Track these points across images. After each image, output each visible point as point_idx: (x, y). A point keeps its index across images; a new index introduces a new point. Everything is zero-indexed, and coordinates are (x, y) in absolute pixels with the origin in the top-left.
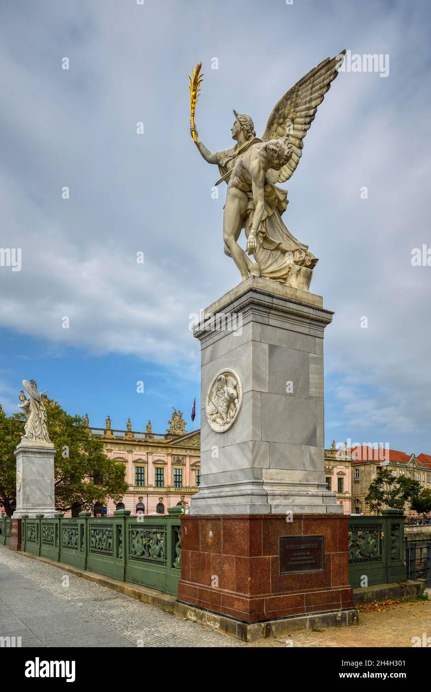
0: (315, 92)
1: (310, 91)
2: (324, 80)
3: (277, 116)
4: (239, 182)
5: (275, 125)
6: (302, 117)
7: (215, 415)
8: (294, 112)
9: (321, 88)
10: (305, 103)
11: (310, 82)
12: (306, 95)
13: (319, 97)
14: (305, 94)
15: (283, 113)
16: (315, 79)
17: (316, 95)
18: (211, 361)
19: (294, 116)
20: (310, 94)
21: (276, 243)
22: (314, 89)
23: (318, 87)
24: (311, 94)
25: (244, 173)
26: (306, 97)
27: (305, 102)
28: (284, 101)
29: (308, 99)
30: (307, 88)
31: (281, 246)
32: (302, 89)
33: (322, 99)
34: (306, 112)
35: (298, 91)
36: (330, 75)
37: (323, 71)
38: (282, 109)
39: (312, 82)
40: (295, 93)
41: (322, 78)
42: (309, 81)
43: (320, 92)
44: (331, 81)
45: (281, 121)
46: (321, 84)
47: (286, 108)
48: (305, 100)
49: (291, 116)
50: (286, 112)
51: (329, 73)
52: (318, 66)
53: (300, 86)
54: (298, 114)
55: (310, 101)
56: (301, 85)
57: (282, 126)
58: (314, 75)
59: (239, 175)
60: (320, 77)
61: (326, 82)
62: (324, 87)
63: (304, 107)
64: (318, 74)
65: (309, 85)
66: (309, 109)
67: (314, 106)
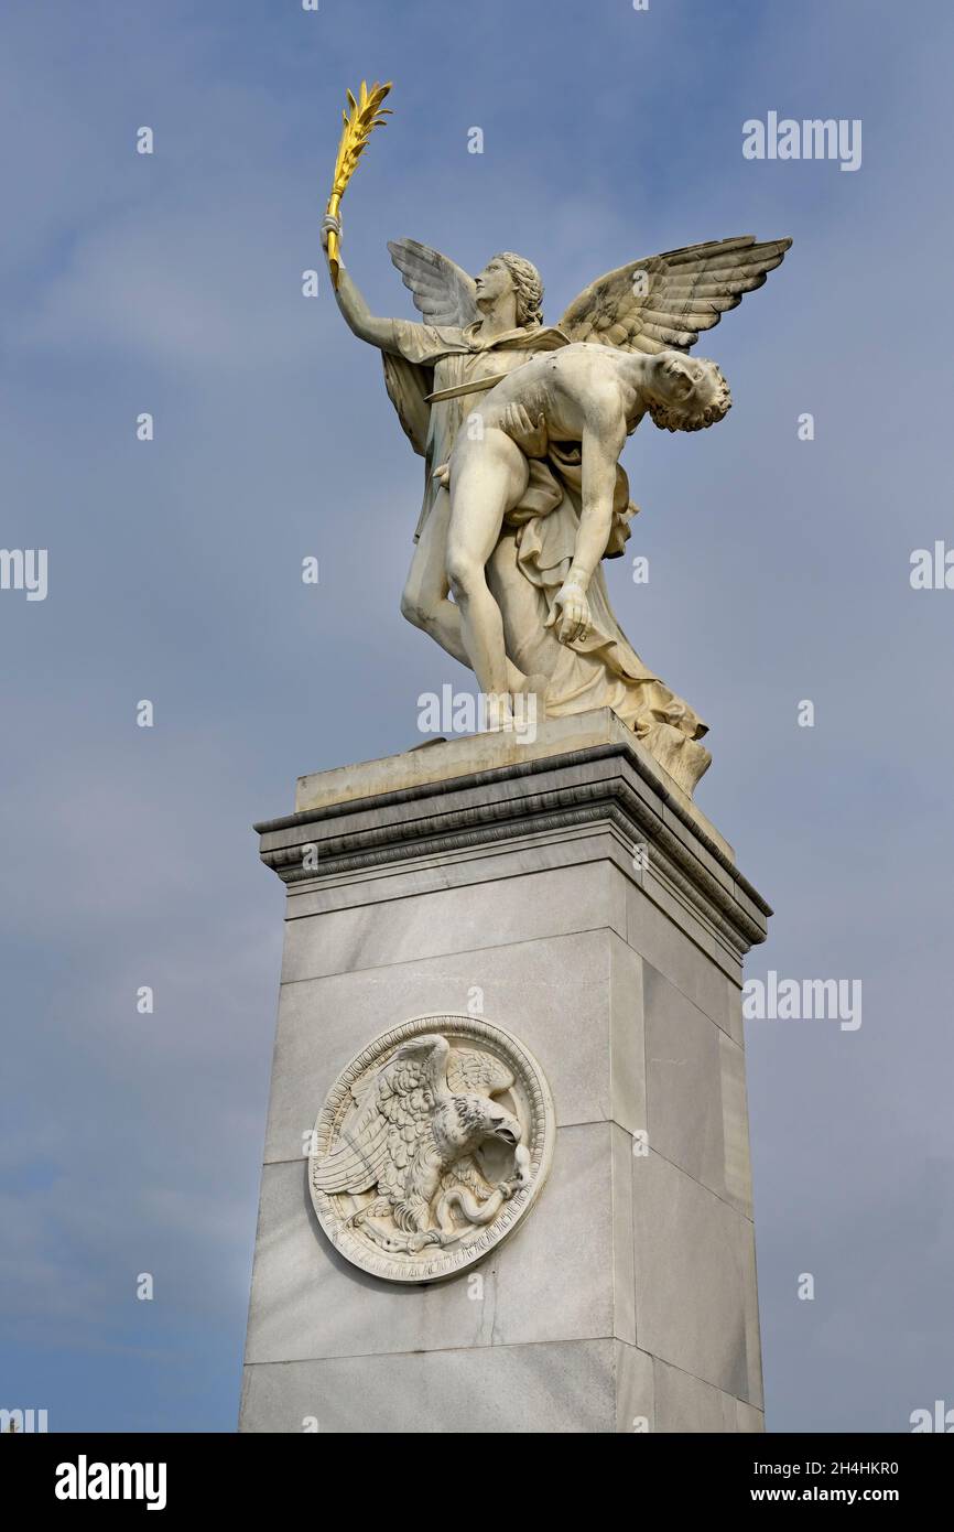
0: (702, 297)
1: (689, 288)
2: (729, 280)
3: (599, 305)
4: (523, 421)
5: (588, 325)
6: (655, 339)
7: (361, 1202)
8: (640, 315)
9: (718, 294)
10: (672, 310)
11: (697, 267)
12: (678, 292)
13: (709, 312)
14: (678, 288)
15: (614, 306)
16: (711, 265)
17: (704, 303)
18: (351, 968)
19: (638, 328)
20: (688, 293)
21: (601, 638)
22: (702, 288)
23: (712, 287)
24: (692, 295)
25: (554, 404)
26: (677, 295)
27: (673, 307)
28: (625, 280)
29: (682, 302)
30: (687, 276)
31: (613, 650)
32: (673, 274)
33: (715, 318)
34: (670, 331)
35: (663, 272)
36: (747, 276)
37: (734, 259)
38: (614, 294)
39: (701, 268)
40: (655, 274)
41: (727, 272)
42: (693, 264)
43: (714, 302)
44: (746, 290)
45: (605, 321)
46: (720, 285)
47: (625, 297)
48: (672, 302)
49: (630, 321)
50: (623, 307)
51: (745, 269)
52: (726, 241)
53: (671, 264)
54: (649, 327)
55: (686, 311)
56: (675, 265)
57: (602, 334)
58: (710, 256)
59: (531, 402)
60: (723, 267)
61: (734, 286)
62: (725, 295)
63: (667, 316)
64: (721, 259)
65: (692, 272)
66: (678, 327)
67: (694, 328)
